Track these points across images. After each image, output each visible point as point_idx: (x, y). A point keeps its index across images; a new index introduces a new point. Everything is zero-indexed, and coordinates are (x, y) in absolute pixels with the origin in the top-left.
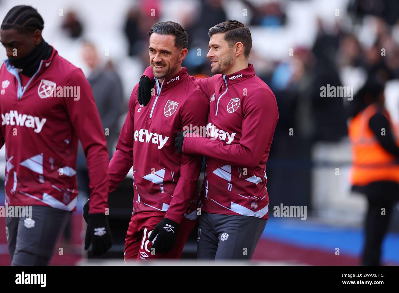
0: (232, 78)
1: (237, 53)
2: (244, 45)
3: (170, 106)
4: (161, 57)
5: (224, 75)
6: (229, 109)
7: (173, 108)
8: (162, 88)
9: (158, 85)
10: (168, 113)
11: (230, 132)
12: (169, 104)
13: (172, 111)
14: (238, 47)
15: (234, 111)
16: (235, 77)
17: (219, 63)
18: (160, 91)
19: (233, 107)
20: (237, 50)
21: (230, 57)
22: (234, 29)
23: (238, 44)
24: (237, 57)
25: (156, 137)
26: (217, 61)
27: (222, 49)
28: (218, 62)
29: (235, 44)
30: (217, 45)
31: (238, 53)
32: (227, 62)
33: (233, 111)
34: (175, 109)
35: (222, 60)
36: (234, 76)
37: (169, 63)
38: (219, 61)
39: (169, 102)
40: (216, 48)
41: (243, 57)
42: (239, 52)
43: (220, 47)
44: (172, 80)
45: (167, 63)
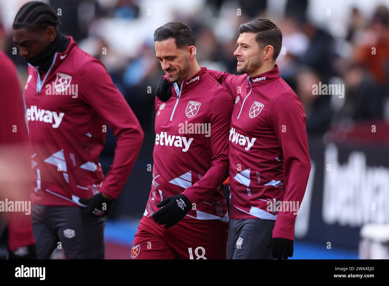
0: (255, 81)
1: (266, 56)
2: (274, 48)
4: (169, 63)
5: (248, 76)
6: (250, 114)
7: (195, 108)
8: (182, 90)
9: (177, 87)
10: (190, 114)
12: (190, 105)
13: (194, 112)
14: (268, 49)
15: (255, 116)
16: (258, 80)
17: (246, 63)
18: (181, 92)
19: (254, 111)
20: (266, 53)
21: (258, 59)
22: (266, 30)
23: (268, 47)
24: (266, 60)
25: (178, 139)
26: (244, 61)
27: (252, 50)
29: (265, 47)
30: (246, 45)
31: (267, 56)
32: (254, 64)
33: (254, 116)
34: (197, 109)
35: (249, 61)
36: (257, 78)
37: (178, 66)
38: (247, 61)
39: (191, 103)
40: (246, 47)
41: (271, 60)
42: (269, 56)
43: (249, 47)
44: (192, 81)
45: (176, 67)
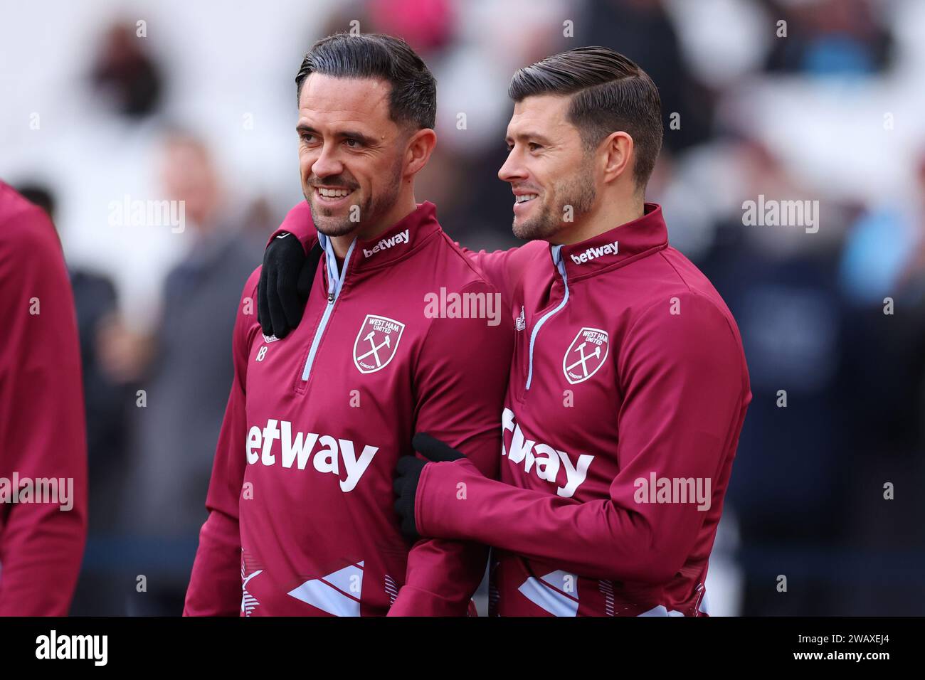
0: (582, 258)
1: (609, 170)
2: (637, 141)
3: (373, 334)
4: (340, 159)
5: (556, 245)
6: (569, 369)
7: (387, 341)
8: (347, 274)
9: (332, 264)
10: (370, 360)
11: (574, 453)
12: (369, 328)
13: (384, 353)
14: (615, 149)
15: (587, 377)
16: (592, 254)
17: (545, 201)
18: (341, 283)
19: (583, 360)
20: (609, 159)
21: (583, 184)
22: (604, 81)
23: (616, 139)
24: (610, 183)
25: (327, 447)
26: (537, 195)
27: (558, 153)
28: (543, 198)
29: (603, 139)
30: (539, 137)
31: (612, 172)
32: (573, 200)
33: (584, 377)
34: (393, 344)
35: (554, 192)
36: (589, 248)
37: (369, 179)
38: (546, 195)
39: (372, 322)
40: (535, 146)
41: (629, 185)
42: (619, 168)
43: (550, 145)
44: (384, 245)
45: (361, 179)
